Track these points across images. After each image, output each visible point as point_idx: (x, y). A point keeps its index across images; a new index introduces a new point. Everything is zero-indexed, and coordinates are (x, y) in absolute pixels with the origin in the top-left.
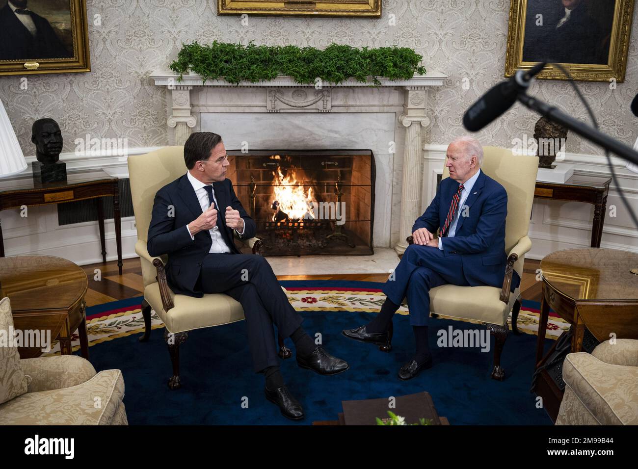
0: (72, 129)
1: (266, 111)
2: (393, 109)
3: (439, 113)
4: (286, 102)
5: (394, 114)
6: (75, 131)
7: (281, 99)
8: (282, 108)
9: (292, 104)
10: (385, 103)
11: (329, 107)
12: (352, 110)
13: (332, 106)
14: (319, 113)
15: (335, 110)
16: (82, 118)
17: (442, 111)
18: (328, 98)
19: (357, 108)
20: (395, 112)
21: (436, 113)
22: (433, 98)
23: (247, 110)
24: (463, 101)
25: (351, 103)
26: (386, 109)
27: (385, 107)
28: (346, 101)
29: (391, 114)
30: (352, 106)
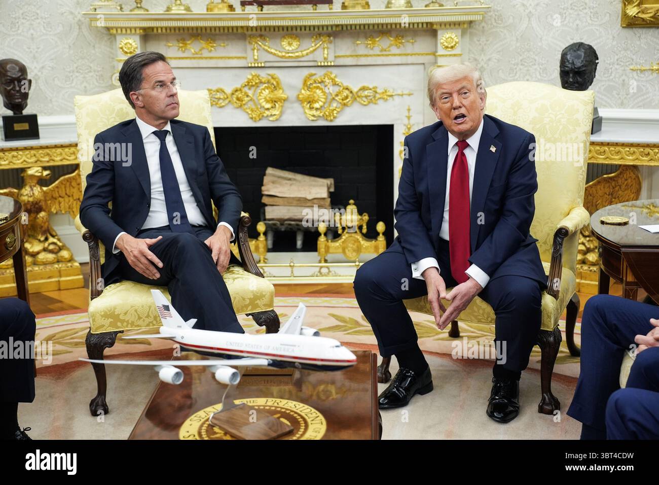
1: (246, 66)
2: (421, 59)
3: (485, 63)
4: (273, 51)
5: (422, 67)
7: (265, 48)
8: (268, 60)
9: (281, 54)
10: (409, 51)
11: (331, 58)
12: (363, 61)
13: (335, 57)
14: (318, 66)
15: (341, 62)
17: (489, 60)
18: (329, 45)
19: (370, 58)
20: (424, 64)
21: (482, 63)
22: (477, 42)
23: (221, 63)
24: (518, 44)
25: (361, 51)
26: (410, 59)
27: (409, 57)
28: (355, 50)
29: (418, 66)
30: (366, 56)
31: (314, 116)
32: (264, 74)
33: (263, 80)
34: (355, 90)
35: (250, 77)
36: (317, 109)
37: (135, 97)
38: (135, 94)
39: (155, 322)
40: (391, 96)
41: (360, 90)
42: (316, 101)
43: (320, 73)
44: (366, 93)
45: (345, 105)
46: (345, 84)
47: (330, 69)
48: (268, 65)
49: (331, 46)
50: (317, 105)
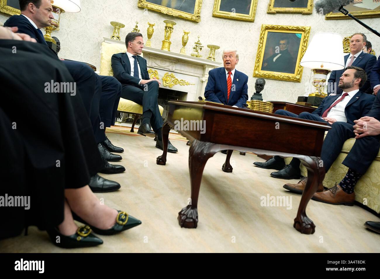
0: (64, 53)
2: (198, 75)
4: (157, 64)
5: (198, 78)
6: (65, 55)
7: (155, 62)
9: (160, 65)
10: (196, 73)
11: (174, 69)
13: (175, 69)
14: (170, 71)
15: (176, 71)
16: (69, 50)
18: (174, 66)
19: (185, 72)
25: (182, 70)
26: (196, 75)
29: (197, 77)
30: (183, 71)
31: (166, 85)
32: (153, 70)
33: (153, 72)
34: (179, 81)
35: (149, 70)
36: (167, 83)
37: (130, 44)
38: (130, 43)
39: (126, 110)
40: (189, 84)
41: (181, 80)
42: (167, 81)
43: (170, 73)
44: (182, 82)
45: (176, 84)
46: (176, 78)
47: (173, 73)
48: (155, 67)
49: (175, 66)
50: (167, 82)
